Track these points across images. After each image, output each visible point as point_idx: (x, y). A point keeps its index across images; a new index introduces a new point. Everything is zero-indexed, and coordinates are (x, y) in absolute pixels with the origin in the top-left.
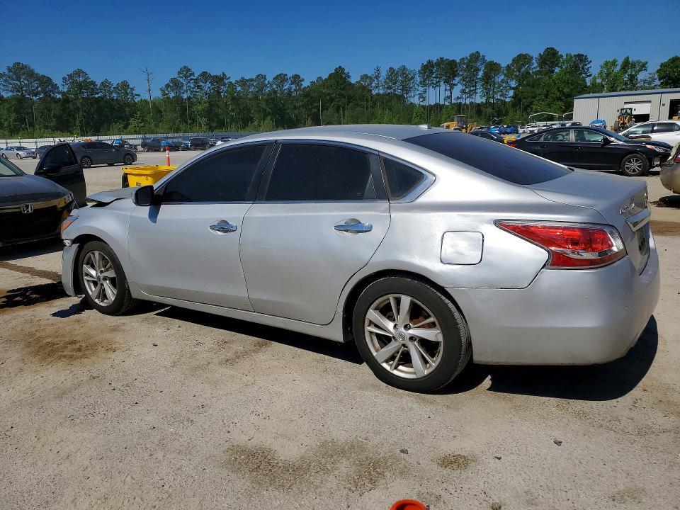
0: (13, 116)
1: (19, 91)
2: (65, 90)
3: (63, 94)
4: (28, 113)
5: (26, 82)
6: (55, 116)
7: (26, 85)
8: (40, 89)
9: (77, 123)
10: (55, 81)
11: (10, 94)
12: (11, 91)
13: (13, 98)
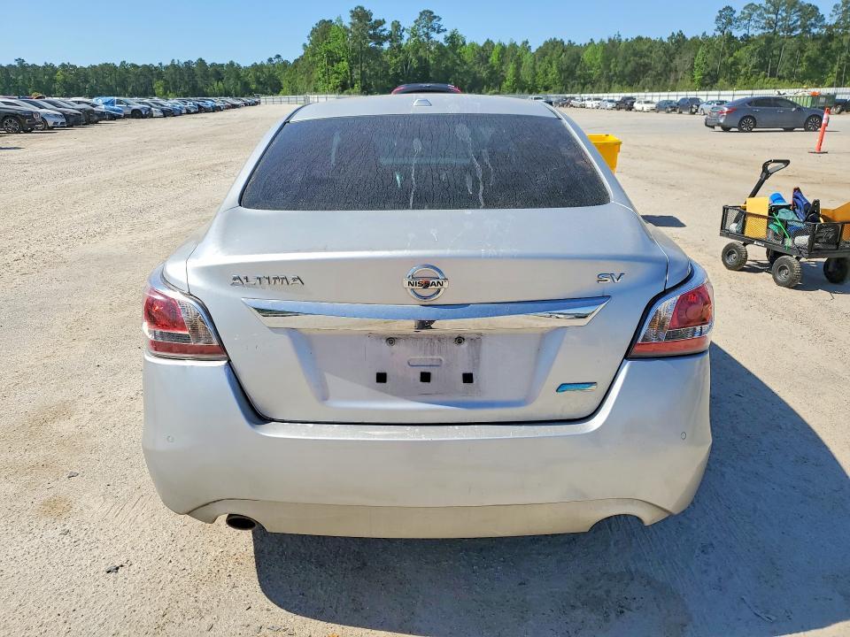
0: (755, 61)
1: (771, 27)
2: (833, 22)
3: (829, 28)
4: (775, 56)
5: (784, 15)
6: (808, 58)
7: (783, 19)
8: (799, 23)
9: (836, 68)
10: (821, 12)
11: (760, 31)
12: (762, 28)
13: (760, 37)
